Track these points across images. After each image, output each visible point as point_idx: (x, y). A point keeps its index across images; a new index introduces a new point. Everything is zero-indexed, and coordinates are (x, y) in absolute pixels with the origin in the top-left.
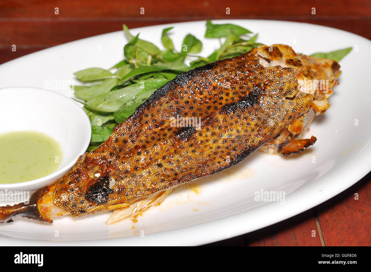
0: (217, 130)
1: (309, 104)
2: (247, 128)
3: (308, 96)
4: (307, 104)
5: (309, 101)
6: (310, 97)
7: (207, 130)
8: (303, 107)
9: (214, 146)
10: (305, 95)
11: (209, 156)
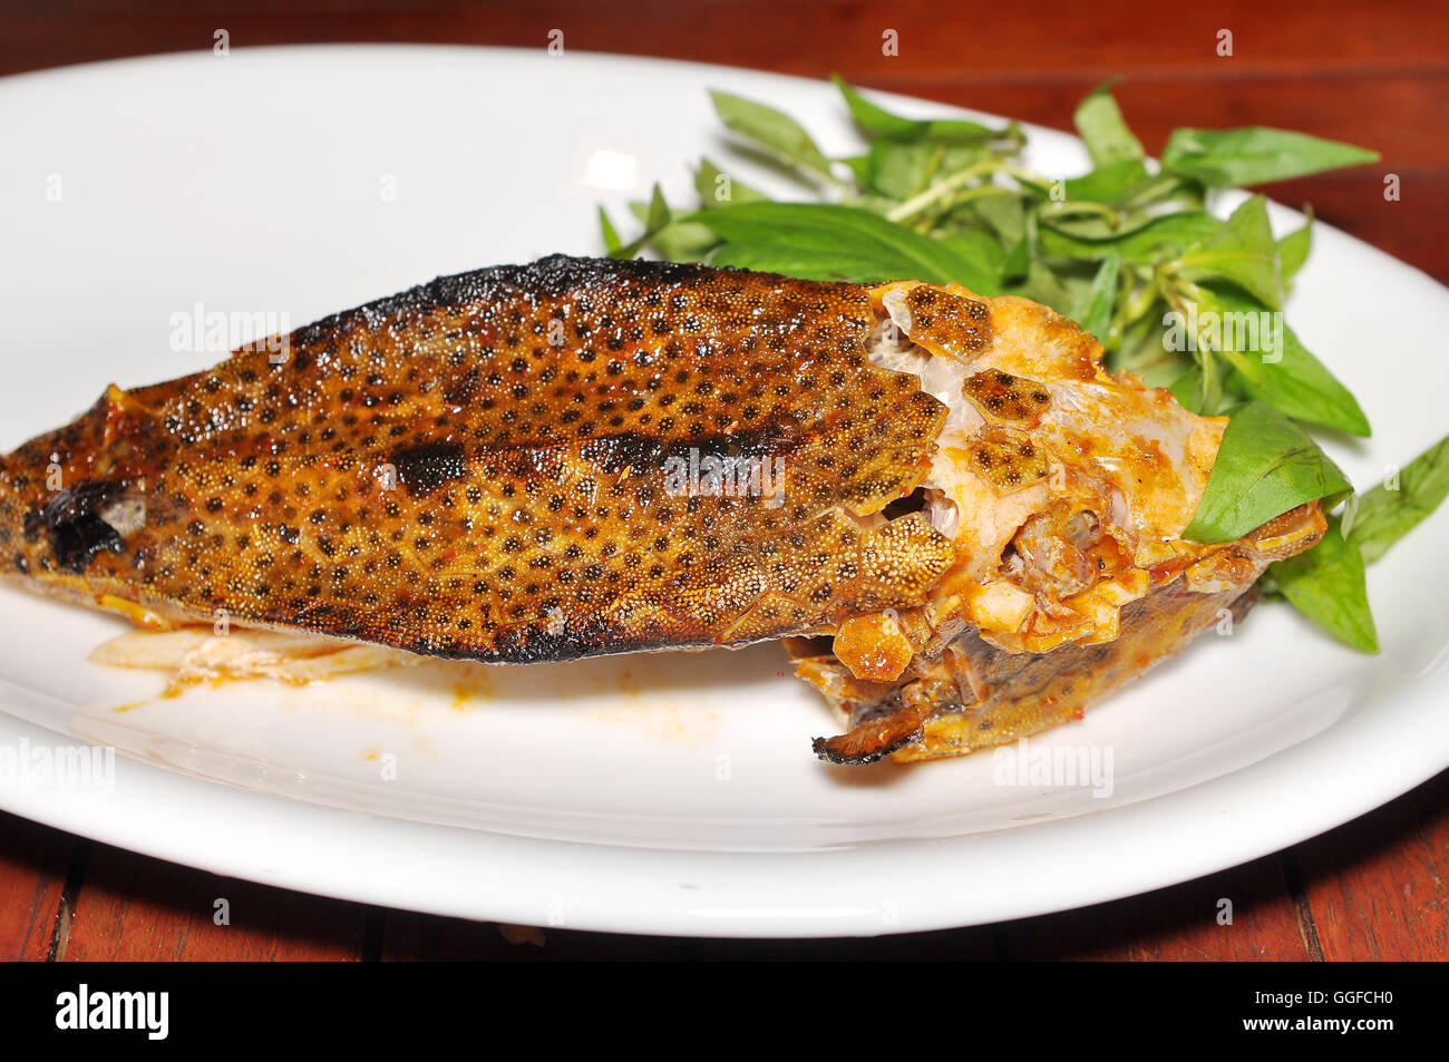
0: (540, 511)
1: (921, 576)
2: (645, 554)
3: (934, 542)
4: (913, 574)
5: (928, 562)
6: (940, 551)
7: (505, 491)
8: (890, 574)
9: (500, 560)
10: (922, 533)
11: (457, 584)
